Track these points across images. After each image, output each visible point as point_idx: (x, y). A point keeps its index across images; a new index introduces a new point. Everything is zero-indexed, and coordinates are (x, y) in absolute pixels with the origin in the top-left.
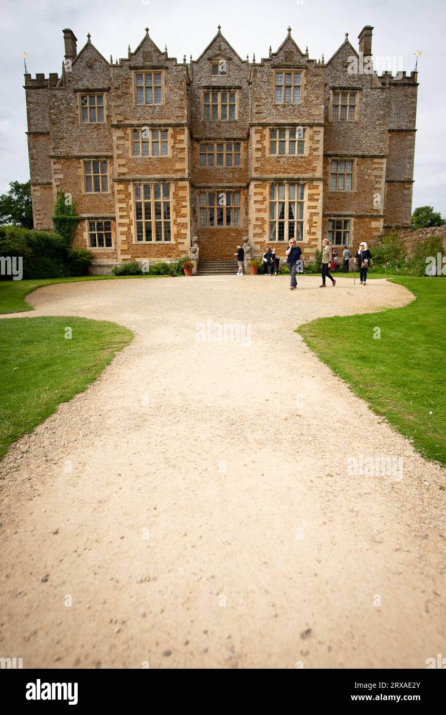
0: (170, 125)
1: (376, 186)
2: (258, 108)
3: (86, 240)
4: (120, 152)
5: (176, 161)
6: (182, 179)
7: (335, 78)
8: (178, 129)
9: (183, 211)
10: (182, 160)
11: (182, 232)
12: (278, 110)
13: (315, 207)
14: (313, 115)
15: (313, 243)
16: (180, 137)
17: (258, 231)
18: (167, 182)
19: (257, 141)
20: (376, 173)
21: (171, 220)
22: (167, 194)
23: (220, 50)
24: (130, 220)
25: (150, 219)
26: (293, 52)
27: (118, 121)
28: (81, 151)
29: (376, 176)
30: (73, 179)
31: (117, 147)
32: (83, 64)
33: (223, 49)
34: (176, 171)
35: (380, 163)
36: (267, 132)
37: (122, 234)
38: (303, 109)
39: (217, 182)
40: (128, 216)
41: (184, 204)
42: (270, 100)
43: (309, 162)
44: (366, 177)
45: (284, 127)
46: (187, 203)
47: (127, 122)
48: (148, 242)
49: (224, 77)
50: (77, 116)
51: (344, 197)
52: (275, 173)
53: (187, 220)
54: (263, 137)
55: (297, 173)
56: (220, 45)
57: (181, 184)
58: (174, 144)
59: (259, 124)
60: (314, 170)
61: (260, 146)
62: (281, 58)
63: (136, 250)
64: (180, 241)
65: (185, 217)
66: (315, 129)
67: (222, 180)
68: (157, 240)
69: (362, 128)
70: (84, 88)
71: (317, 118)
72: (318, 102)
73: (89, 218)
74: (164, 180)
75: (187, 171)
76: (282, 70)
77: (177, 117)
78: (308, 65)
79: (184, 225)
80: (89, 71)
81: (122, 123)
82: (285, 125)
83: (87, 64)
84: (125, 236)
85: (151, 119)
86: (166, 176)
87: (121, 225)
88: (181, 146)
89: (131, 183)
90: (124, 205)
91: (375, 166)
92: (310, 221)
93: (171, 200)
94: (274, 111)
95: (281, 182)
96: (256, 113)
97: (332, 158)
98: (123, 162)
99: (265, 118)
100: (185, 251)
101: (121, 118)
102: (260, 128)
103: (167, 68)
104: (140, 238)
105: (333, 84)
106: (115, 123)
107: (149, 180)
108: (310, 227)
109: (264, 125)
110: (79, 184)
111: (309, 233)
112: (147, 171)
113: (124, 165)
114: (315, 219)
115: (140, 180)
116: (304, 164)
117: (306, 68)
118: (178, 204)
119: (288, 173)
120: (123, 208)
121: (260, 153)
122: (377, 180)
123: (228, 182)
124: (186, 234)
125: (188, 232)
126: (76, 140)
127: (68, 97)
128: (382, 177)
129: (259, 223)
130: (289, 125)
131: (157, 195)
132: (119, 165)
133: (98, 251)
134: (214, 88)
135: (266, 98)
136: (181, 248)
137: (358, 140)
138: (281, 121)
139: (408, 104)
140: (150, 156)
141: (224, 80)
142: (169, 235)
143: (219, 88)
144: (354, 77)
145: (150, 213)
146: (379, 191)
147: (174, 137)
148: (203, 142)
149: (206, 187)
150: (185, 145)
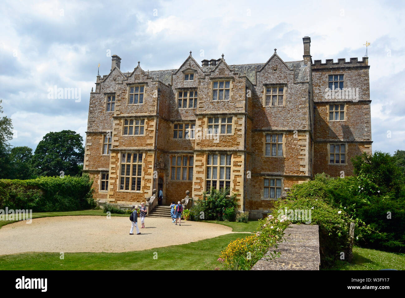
0: (145, 116)
1: (301, 153)
2: (200, 104)
3: (99, 185)
4: (116, 133)
5: (148, 138)
6: (150, 150)
7: (267, 78)
8: (150, 119)
9: (149, 171)
10: (151, 137)
11: (147, 185)
12: (214, 105)
13: (239, 171)
14: (237, 108)
15: (236, 197)
16: (151, 124)
17: (198, 187)
18: (141, 152)
19: (199, 125)
20: (300, 143)
21: (141, 177)
22: (140, 160)
23: (190, 66)
24: (116, 176)
25: (129, 175)
26: (225, 69)
27: (117, 115)
28: (103, 129)
29: (301, 146)
30: (97, 146)
31: (115, 130)
33: (191, 65)
34: (147, 145)
35: (303, 136)
36: (206, 120)
37: (111, 184)
38: (230, 104)
39: (184, 149)
40: (116, 173)
41: (150, 166)
42: (209, 99)
43: (234, 139)
44: (293, 146)
45: (217, 116)
46: (152, 166)
47: (122, 115)
48: (127, 191)
49: (192, 81)
50: (104, 108)
51: (276, 161)
52: (211, 147)
53: (151, 177)
54: (203, 123)
55: (226, 146)
56: (190, 63)
57: (149, 153)
58: (148, 127)
59: (201, 115)
60: (238, 144)
62: (216, 73)
63: (119, 195)
64: (146, 191)
65: (150, 175)
66: (239, 116)
67: (187, 148)
68: (133, 189)
69: (288, 110)
70: (110, 92)
71: (240, 109)
72: (240, 99)
73: (102, 171)
74: (139, 151)
75: (154, 145)
76: (217, 80)
77: (151, 111)
78: (234, 76)
79: (149, 180)
80: (114, 82)
81: (119, 116)
82: (217, 114)
83: (113, 79)
84: (113, 186)
85: (135, 113)
86: (141, 148)
87: (112, 178)
88: (151, 129)
89: (120, 152)
90: (114, 166)
91: (300, 138)
92: (235, 181)
93: (143, 164)
94: (211, 106)
95: (214, 153)
96: (199, 108)
97: (266, 132)
98: (117, 138)
99: (205, 110)
101: (119, 113)
102: (201, 117)
103: (147, 83)
104: (122, 188)
105: (266, 82)
106: (115, 115)
107: (130, 150)
108: (235, 185)
109: (204, 116)
110: (99, 149)
111: (234, 190)
112: (130, 145)
113: (117, 141)
114: (238, 179)
115: (125, 150)
116: (231, 140)
118: (146, 166)
119: (220, 147)
120: (114, 168)
122: (302, 148)
123: (190, 150)
124: (149, 187)
125: (151, 185)
126: (101, 122)
127: (101, 97)
128: (305, 146)
129: (199, 181)
130: (220, 114)
131: (134, 160)
132: (115, 141)
133: (104, 193)
134: (184, 89)
136: (146, 196)
137: (285, 119)
138: (216, 112)
139: (361, 81)
140: (133, 135)
141: (191, 84)
142: (140, 187)
143: (187, 89)
144: (281, 77)
145: (129, 172)
146: (304, 157)
147: (148, 123)
148: (176, 123)
149: (175, 153)
150: (154, 129)
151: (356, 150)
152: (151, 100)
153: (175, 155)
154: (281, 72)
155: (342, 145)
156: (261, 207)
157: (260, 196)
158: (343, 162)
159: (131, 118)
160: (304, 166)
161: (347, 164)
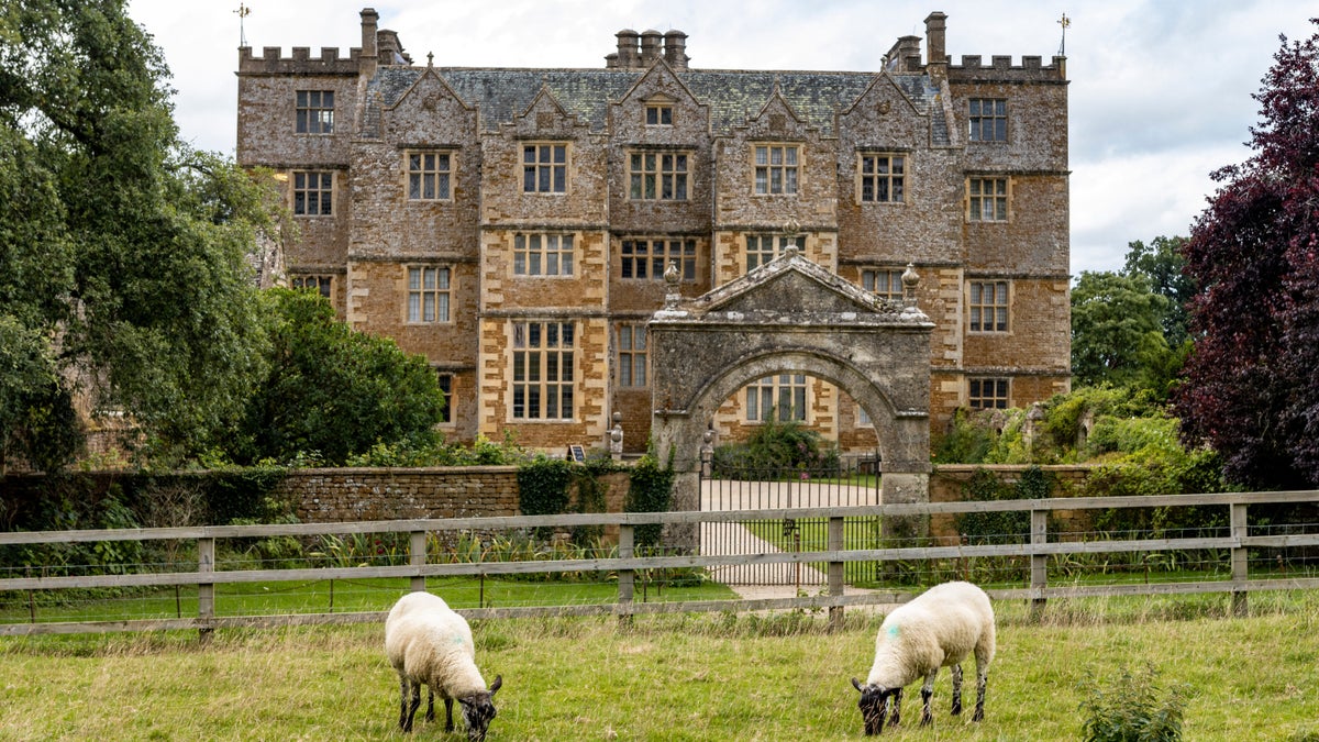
0: (579, 228)
1: (946, 318)
2: (726, 202)
4: (492, 269)
5: (588, 285)
6: (597, 315)
7: (864, 132)
8: (591, 234)
9: (597, 368)
10: (598, 283)
11: (593, 404)
12: (759, 205)
14: (818, 214)
15: (823, 425)
16: (595, 247)
17: (727, 403)
18: (570, 319)
19: (725, 254)
20: (945, 293)
21: (576, 383)
22: (569, 339)
23: (661, 85)
24: (503, 382)
25: (539, 380)
26: (784, 116)
27: (491, 220)
28: (406, 248)
29: (946, 300)
30: (386, 297)
31: (488, 261)
32: (418, 102)
33: (665, 83)
34: (586, 301)
35: (951, 277)
36: (741, 240)
37: (487, 405)
38: (800, 204)
39: (652, 308)
40: (500, 376)
41: (598, 356)
42: (746, 190)
45: (769, 233)
46: (605, 355)
47: (506, 221)
48: (534, 420)
49: (667, 129)
50: (401, 189)
53: (603, 383)
54: (735, 248)
56: (660, 77)
57: (593, 322)
58: (585, 257)
59: (728, 228)
61: (730, 263)
62: (764, 125)
63: (512, 433)
64: (589, 418)
65: (600, 378)
66: (823, 235)
68: (549, 416)
69: (918, 215)
70: (417, 142)
71: (825, 217)
72: (826, 192)
74: (565, 316)
75: (605, 302)
76: (767, 143)
77: (591, 214)
78: (808, 136)
79: (597, 392)
80: (427, 113)
81: (498, 223)
82: (771, 229)
83: (425, 104)
84: (493, 409)
85: (547, 216)
86: (569, 309)
87: (488, 390)
88: (596, 261)
89: (509, 321)
90: (494, 357)
91: (943, 281)
93: (578, 351)
94: (752, 207)
96: (723, 210)
97: (863, 267)
98: (496, 284)
99: (738, 218)
100: (597, 437)
101: (496, 215)
102: (730, 234)
103: (576, 139)
104: (518, 412)
105: (862, 141)
106: (487, 222)
107: (539, 315)
108: (817, 398)
109: (736, 230)
110: (395, 307)
111: (817, 407)
112: (537, 301)
113: (497, 291)
115: (524, 315)
117: (805, 141)
118: (587, 356)
120: (493, 361)
121: (729, 273)
122: (948, 306)
124: (599, 408)
125: (604, 404)
126: (395, 230)
127: (387, 156)
128: (957, 302)
130: (776, 229)
131: (552, 340)
132: (490, 290)
134: (649, 147)
135: (740, 187)
136: (591, 430)
137: (910, 236)
138: (765, 223)
139: (1049, 119)
140: (543, 276)
141: (667, 134)
142: (571, 408)
143: (658, 147)
144: (898, 131)
145: (538, 371)
146: (953, 326)
147: (584, 246)
148: (628, 237)
149: (631, 317)
150: (603, 260)
151: (1034, 298)
152: (591, 186)
153: (631, 322)
154: (898, 120)
155: (999, 283)
156: (856, 445)
157: (853, 418)
158: (1002, 327)
159: (534, 232)
160: (952, 348)
161: (1011, 333)
